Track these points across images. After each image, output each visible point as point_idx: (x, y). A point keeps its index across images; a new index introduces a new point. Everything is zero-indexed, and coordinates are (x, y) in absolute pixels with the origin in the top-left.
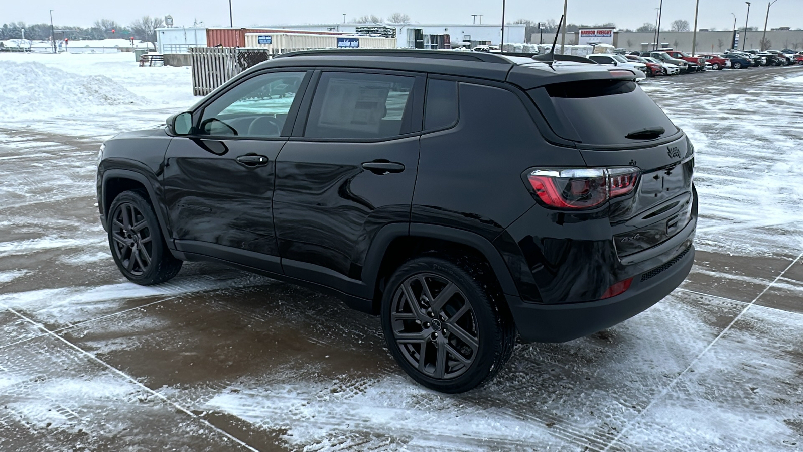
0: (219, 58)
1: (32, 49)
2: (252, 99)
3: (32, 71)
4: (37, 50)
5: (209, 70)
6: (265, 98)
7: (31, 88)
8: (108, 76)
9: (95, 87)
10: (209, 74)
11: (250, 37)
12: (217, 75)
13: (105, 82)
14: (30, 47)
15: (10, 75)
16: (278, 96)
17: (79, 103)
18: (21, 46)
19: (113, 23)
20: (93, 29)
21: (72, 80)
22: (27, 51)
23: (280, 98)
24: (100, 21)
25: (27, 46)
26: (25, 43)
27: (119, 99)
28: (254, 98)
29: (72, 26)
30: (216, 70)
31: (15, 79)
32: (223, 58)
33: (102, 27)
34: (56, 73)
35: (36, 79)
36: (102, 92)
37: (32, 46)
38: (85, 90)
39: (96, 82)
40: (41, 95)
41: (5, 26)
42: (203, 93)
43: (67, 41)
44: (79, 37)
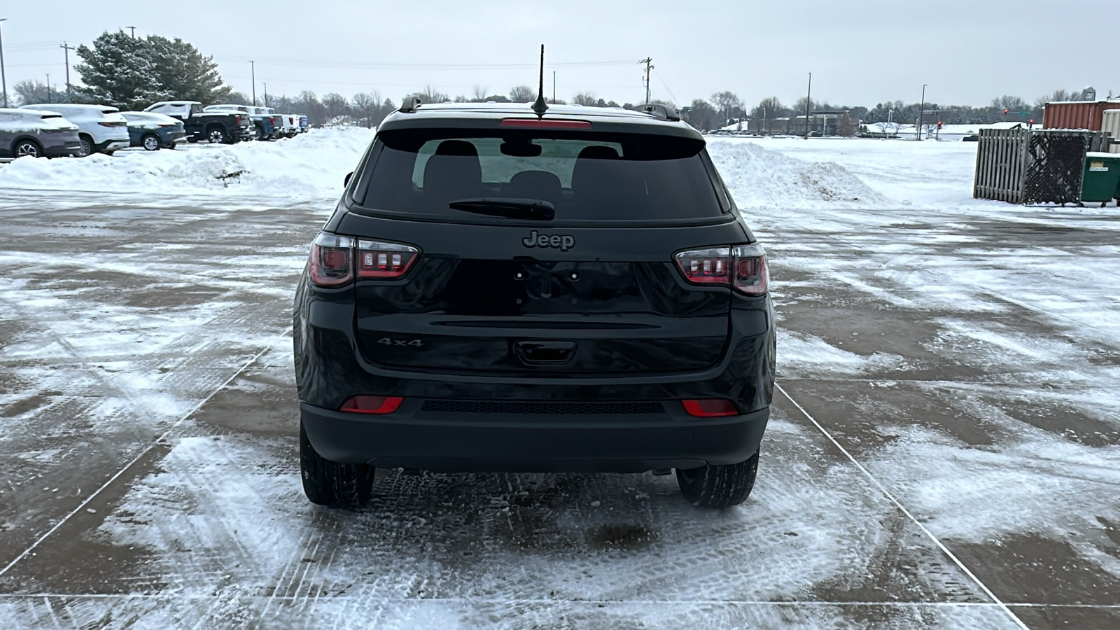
0: (1012, 144)
1: (898, 135)
2: (1043, 203)
3: (746, 154)
4: (904, 137)
5: (997, 163)
6: (1067, 204)
7: (737, 173)
8: (840, 163)
9: (816, 177)
10: (996, 167)
11: (1111, 116)
12: (1005, 169)
13: (834, 171)
14: (897, 133)
15: (719, 158)
16: (1100, 204)
17: (785, 196)
18: (888, 131)
19: (1018, 101)
20: (991, 109)
21: (791, 167)
22: (891, 137)
23: (1103, 206)
24: (1000, 98)
25: (893, 131)
26: (891, 128)
27: (840, 194)
28: (1047, 202)
29: (960, 106)
30: (1006, 162)
31: (723, 162)
32: (1017, 144)
33: (1001, 105)
34: (773, 157)
35: (746, 163)
36: (822, 184)
37: (899, 131)
38: (801, 180)
39: (821, 170)
40: (744, 182)
41: (880, 106)
42: (985, 194)
43: (940, 125)
44: (965, 120)
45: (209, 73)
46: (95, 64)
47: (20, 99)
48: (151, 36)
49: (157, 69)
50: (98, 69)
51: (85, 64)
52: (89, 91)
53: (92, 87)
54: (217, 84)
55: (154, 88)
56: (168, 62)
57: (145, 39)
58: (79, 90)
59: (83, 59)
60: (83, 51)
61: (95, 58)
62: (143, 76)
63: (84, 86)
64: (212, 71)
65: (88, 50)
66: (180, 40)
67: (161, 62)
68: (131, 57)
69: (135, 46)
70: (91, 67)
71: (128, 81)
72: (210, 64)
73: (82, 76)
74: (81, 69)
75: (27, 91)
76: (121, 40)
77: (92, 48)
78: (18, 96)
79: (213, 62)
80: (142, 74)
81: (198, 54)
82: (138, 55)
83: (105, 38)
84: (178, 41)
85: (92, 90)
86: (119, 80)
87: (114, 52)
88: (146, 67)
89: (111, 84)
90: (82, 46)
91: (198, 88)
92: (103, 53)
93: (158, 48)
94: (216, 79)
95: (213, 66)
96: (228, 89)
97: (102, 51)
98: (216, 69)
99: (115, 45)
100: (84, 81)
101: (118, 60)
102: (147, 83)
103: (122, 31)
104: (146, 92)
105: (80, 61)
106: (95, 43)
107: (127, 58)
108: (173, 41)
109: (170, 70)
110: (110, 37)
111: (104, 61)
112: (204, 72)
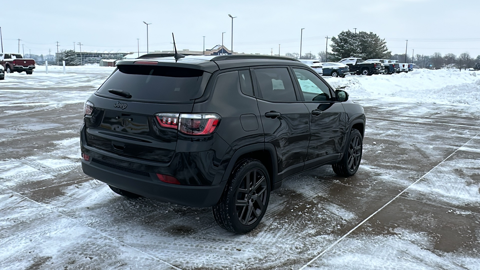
45: (382, 46)
46: (338, 44)
47: (319, 58)
48: (361, 32)
49: (361, 45)
50: (339, 46)
51: (334, 44)
52: (334, 54)
53: (335, 53)
54: (385, 51)
55: (358, 53)
56: (366, 42)
57: (358, 33)
58: (331, 54)
59: (333, 42)
60: (334, 39)
61: (337, 42)
62: (354, 48)
63: (332, 53)
64: (384, 45)
65: (335, 39)
66: (372, 33)
67: (363, 42)
68: (351, 41)
69: (354, 36)
70: (336, 45)
71: (348, 50)
72: (383, 42)
73: (332, 49)
74: (332, 46)
75: (322, 55)
76: (348, 34)
77: (337, 37)
78: (319, 57)
79: (384, 41)
80: (354, 47)
81: (379, 38)
82: (354, 40)
83: (343, 34)
84: (371, 33)
85: (335, 54)
86: (345, 50)
87: (345, 39)
88: (356, 45)
89: (342, 52)
90: (333, 37)
91: (377, 52)
92: (341, 39)
93: (363, 37)
94: (385, 49)
95: (385, 43)
96: (390, 53)
97: (340, 39)
98: (385, 44)
99: (346, 36)
100: (333, 50)
101: (346, 41)
102: (356, 51)
103: (349, 30)
104: (355, 54)
105: (332, 43)
106: (338, 36)
107: (349, 41)
108: (369, 33)
109: (366, 46)
110: (344, 33)
111: (341, 42)
112: (381, 45)
